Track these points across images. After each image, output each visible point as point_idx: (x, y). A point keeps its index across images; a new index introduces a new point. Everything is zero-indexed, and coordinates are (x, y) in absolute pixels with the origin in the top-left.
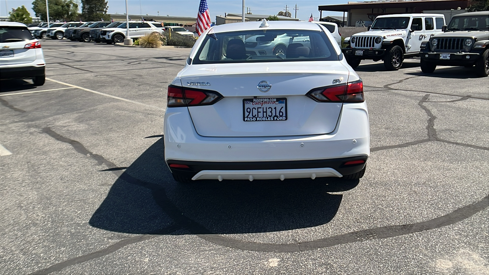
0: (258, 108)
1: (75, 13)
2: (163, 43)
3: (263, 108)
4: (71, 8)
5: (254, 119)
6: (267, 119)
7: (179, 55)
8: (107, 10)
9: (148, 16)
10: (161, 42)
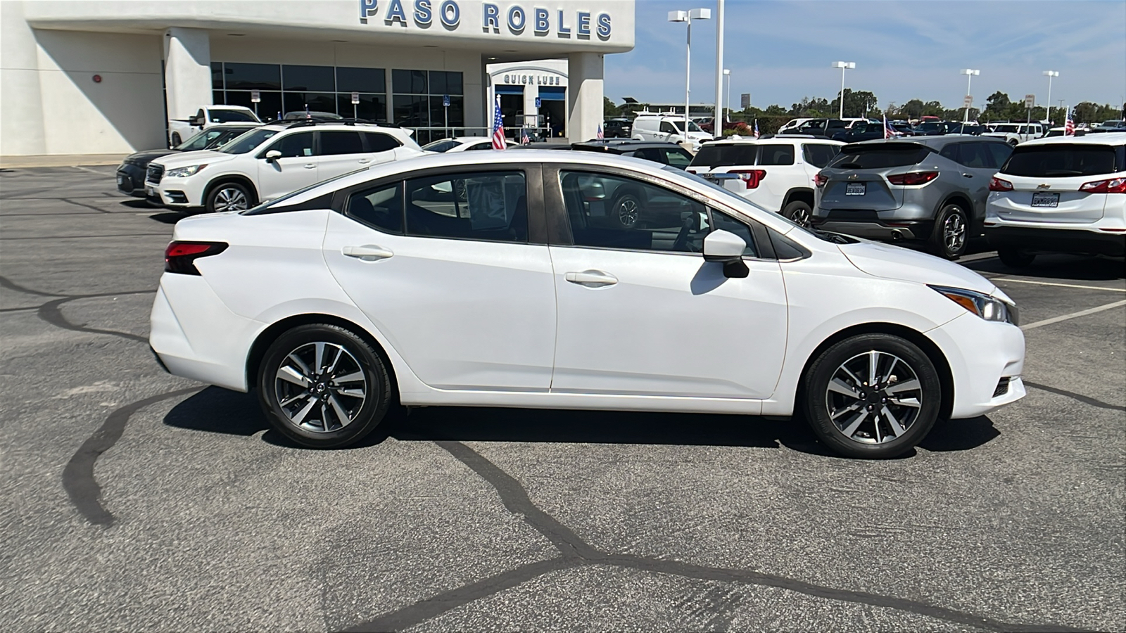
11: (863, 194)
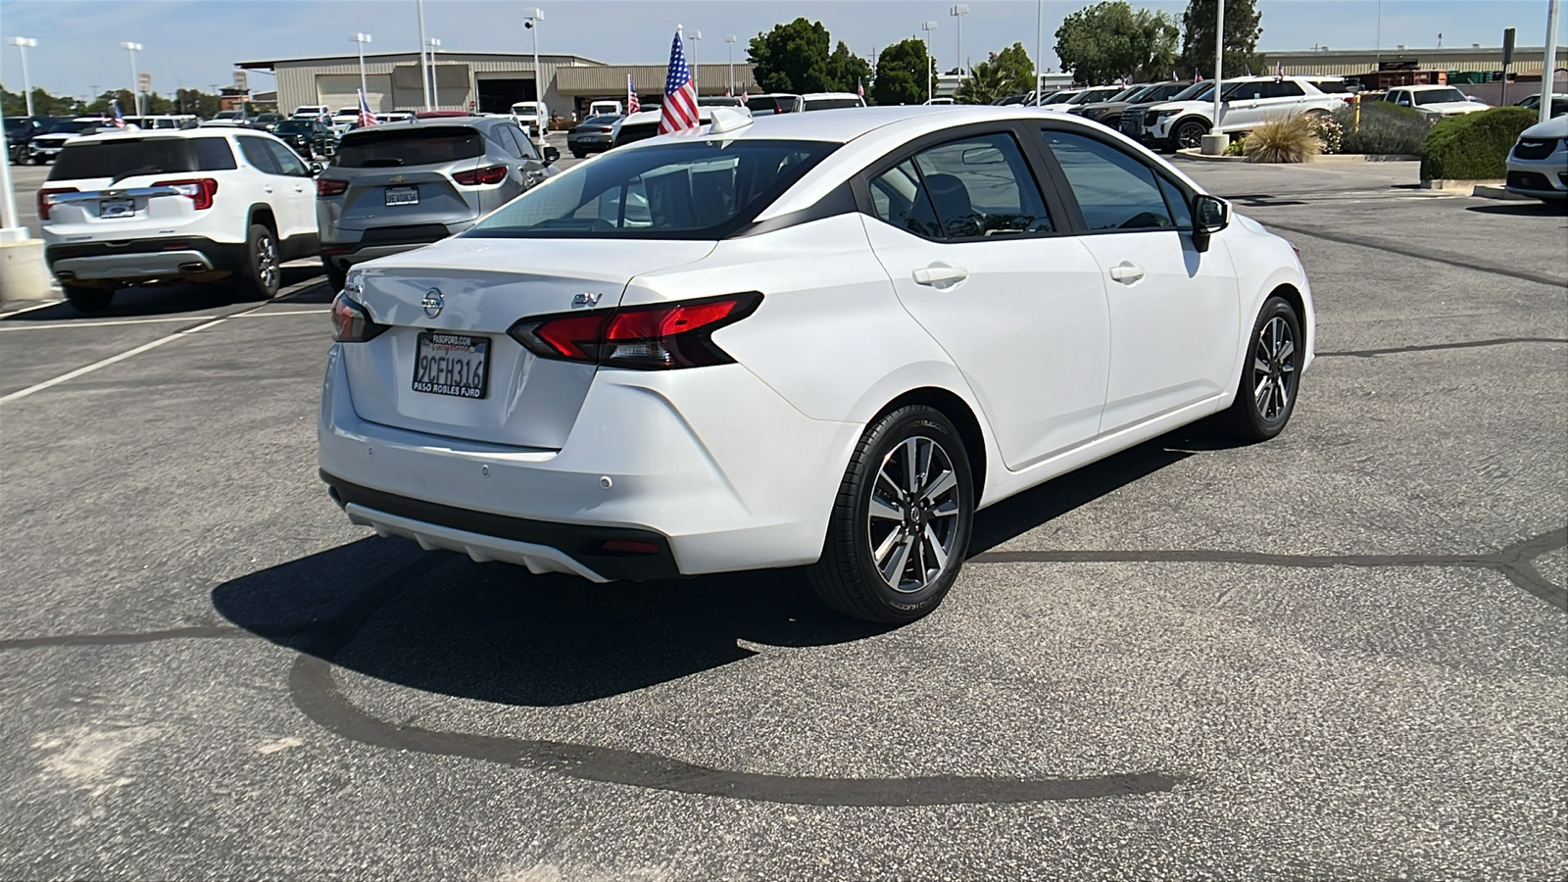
0: (440, 360)
1: (1166, 55)
2: (1325, 146)
3: (448, 360)
4: (1158, 40)
5: (430, 388)
6: (451, 390)
7: (1318, 185)
8: (1256, 42)
9: (1403, 51)
10: (1320, 144)
11: (416, 202)
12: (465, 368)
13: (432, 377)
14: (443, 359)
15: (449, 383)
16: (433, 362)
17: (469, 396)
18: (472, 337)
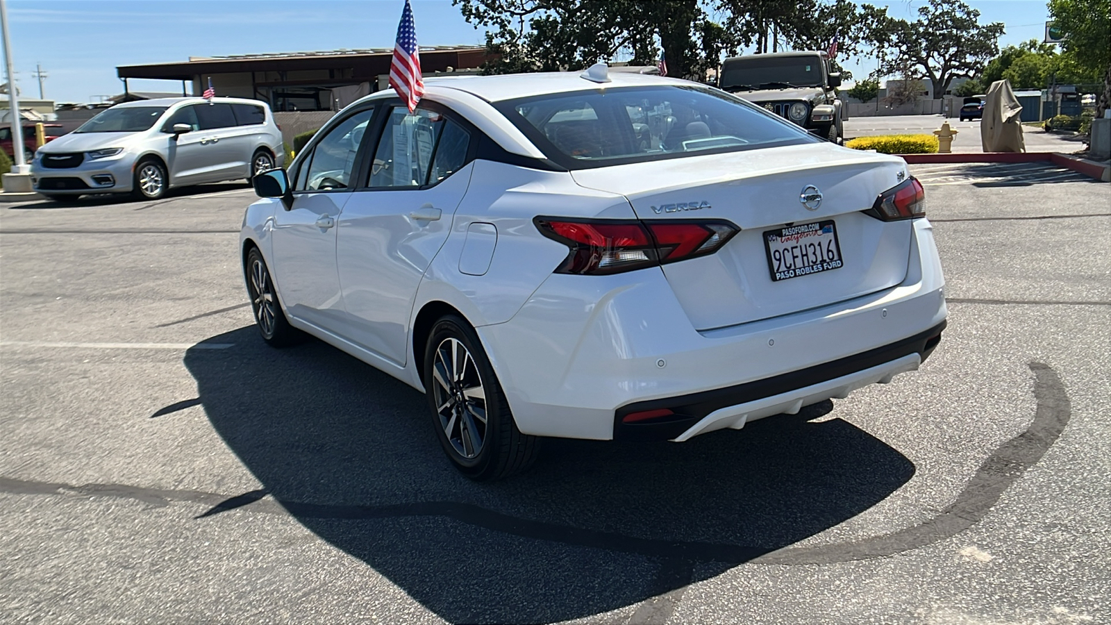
0: (792, 248)
3: (801, 246)
5: (792, 274)
6: (813, 269)
12: (818, 248)
13: (788, 265)
14: (796, 247)
15: (806, 264)
16: (786, 252)
17: (832, 268)
18: (820, 223)
